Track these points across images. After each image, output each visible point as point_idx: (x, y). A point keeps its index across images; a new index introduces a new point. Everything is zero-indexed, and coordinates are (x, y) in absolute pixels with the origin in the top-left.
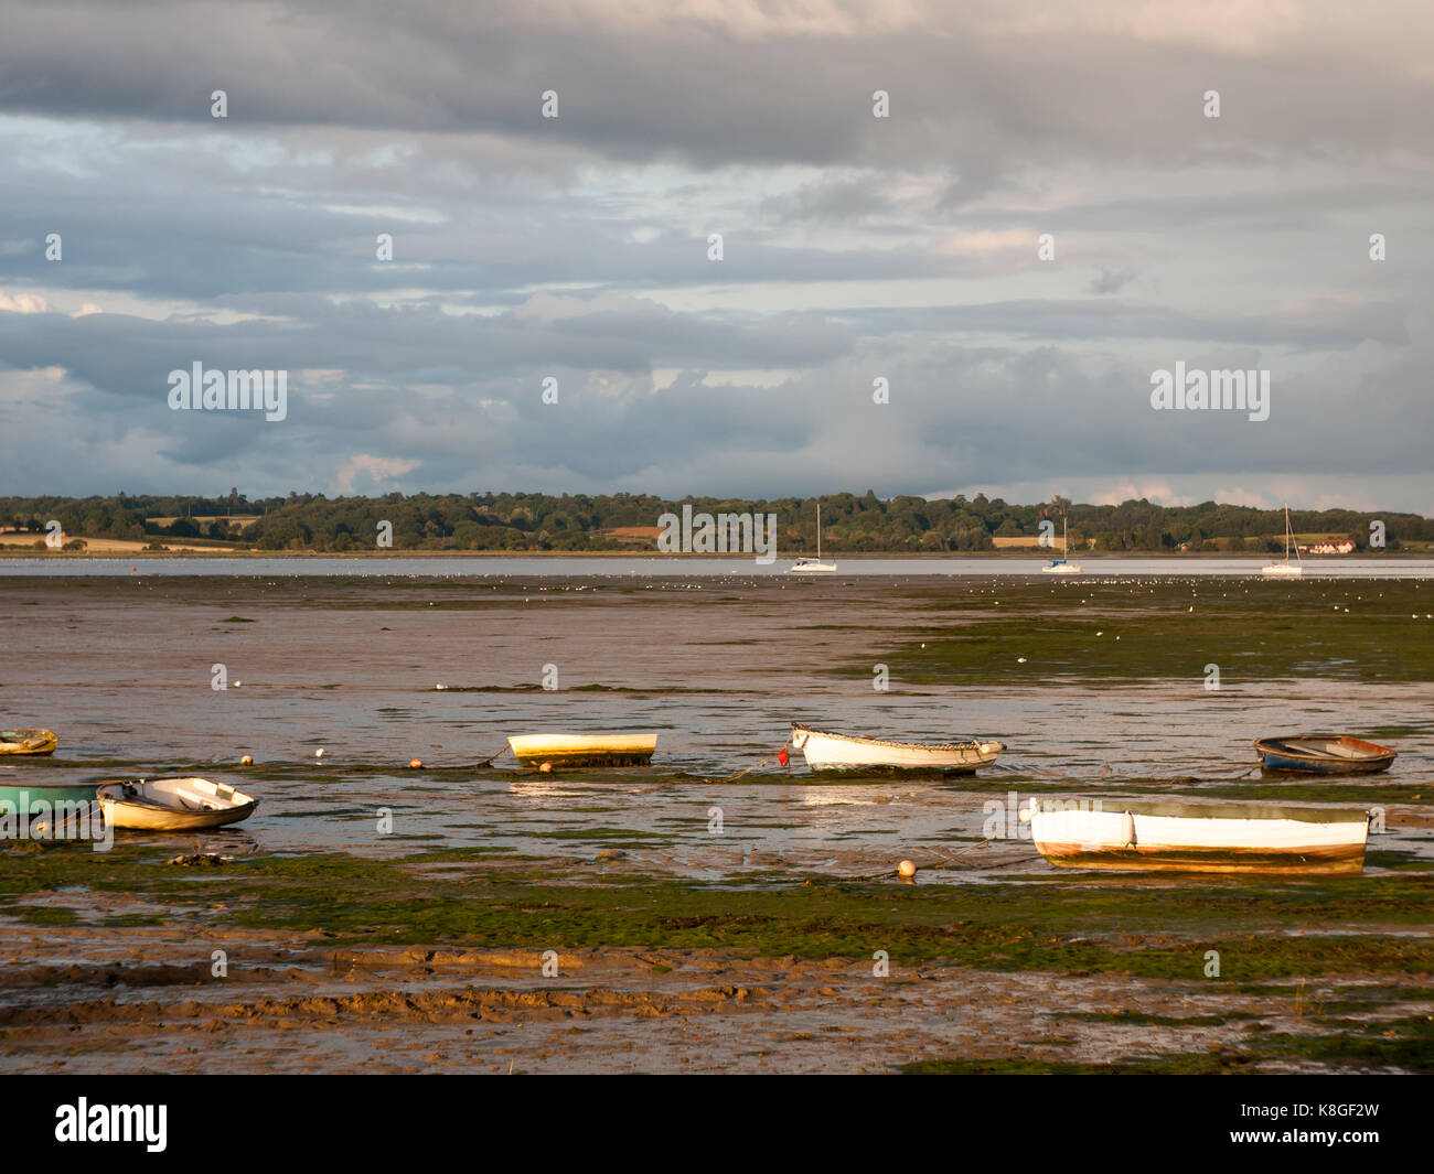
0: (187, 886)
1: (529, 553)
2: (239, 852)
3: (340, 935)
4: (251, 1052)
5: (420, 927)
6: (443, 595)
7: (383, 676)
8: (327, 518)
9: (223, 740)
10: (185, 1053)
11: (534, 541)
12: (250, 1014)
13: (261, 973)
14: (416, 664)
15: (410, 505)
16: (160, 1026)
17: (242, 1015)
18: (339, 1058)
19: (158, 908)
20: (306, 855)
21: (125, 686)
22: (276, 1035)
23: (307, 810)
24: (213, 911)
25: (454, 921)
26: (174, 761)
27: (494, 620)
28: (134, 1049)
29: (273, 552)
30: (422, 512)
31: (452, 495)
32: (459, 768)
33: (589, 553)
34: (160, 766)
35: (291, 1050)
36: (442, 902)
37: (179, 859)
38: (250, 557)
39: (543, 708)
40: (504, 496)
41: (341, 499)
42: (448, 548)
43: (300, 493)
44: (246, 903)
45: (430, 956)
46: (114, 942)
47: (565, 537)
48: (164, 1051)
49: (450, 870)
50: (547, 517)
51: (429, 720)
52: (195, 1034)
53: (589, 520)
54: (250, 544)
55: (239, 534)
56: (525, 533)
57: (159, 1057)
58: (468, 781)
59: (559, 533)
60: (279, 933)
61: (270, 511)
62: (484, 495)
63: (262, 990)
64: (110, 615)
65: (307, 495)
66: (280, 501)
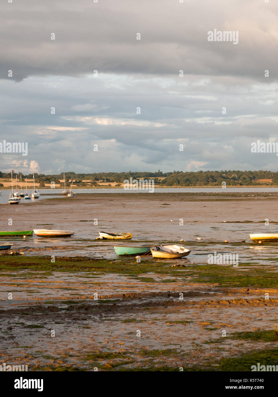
0: (179, 272)
1: (237, 186)
2: (189, 264)
3: (223, 285)
4: (212, 313)
5: (243, 283)
6: (217, 198)
7: (208, 219)
8: (183, 177)
9: (173, 235)
10: (195, 313)
11: (238, 183)
12: (207, 304)
13: (207, 294)
14: (216, 216)
15: (205, 174)
16: (187, 307)
17: (205, 304)
18: (234, 315)
19: (174, 278)
20: (206, 265)
21: (143, 221)
22: (217, 309)
23: (202, 253)
24: (188, 279)
25: (251, 281)
26: (163, 241)
27: (232, 204)
28: (182, 312)
29: (170, 187)
30: (208, 176)
31: (216, 171)
32: (237, 242)
33: (252, 186)
34: (160, 242)
35: (222, 313)
36: (246, 276)
37: (175, 266)
38: (164, 188)
39: (254, 227)
40: (230, 171)
41: (187, 173)
42: (215, 185)
43: (176, 171)
44: (196, 277)
45: (248, 290)
46: (166, 286)
47: (246, 182)
48: (190, 313)
49: (245, 268)
50: (241, 177)
51: (225, 230)
52: (196, 309)
53: (252, 177)
54: (164, 184)
55: (161, 182)
56: (235, 181)
57: (189, 315)
58: (240, 246)
59: (244, 181)
60: (207, 284)
61: (169, 176)
62: (224, 171)
63: (209, 298)
64: (132, 203)
65: (178, 172)
66: (171, 173)
